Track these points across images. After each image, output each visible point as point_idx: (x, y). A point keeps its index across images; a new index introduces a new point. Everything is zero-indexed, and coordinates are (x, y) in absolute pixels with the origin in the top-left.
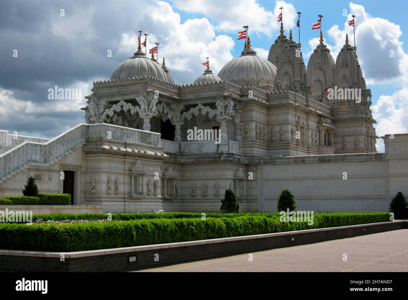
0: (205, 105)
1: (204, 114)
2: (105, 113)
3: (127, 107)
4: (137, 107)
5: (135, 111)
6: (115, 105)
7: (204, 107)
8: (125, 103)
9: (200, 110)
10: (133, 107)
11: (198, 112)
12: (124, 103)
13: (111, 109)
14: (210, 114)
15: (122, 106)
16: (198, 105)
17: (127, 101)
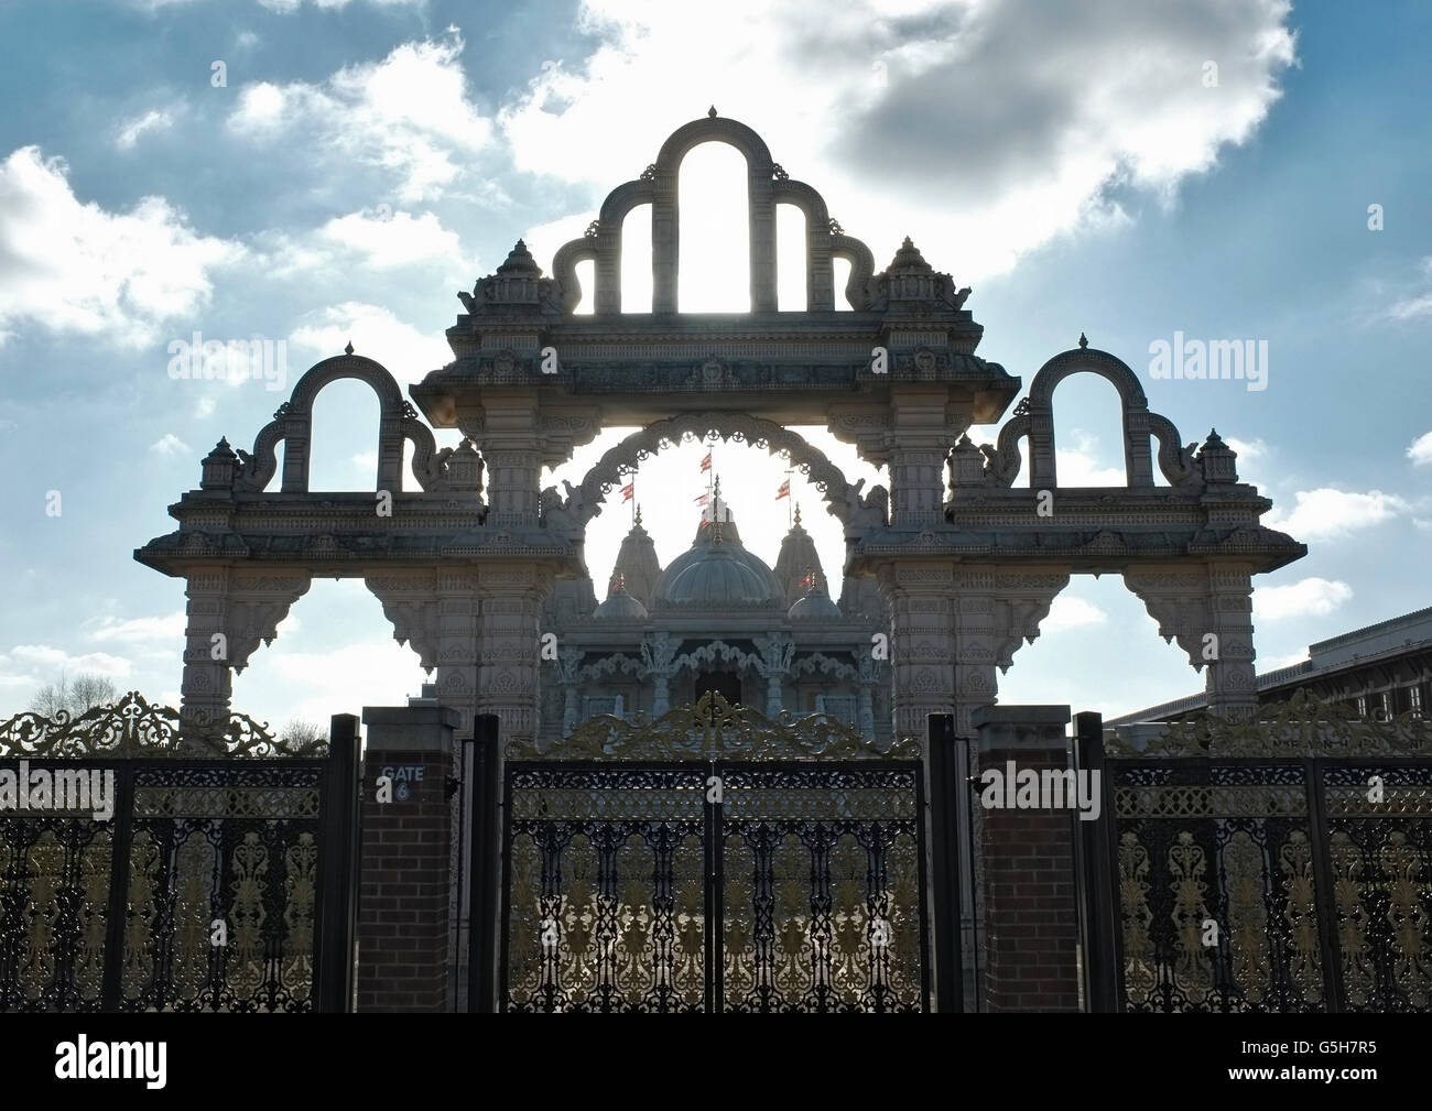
0: (828, 655)
1: (826, 671)
2: (677, 662)
3: (728, 653)
4: (753, 656)
5: (749, 662)
6: (701, 649)
7: (826, 658)
8: (727, 647)
9: (818, 664)
10: (743, 655)
11: (814, 668)
12: (723, 646)
13: (693, 655)
14: (838, 672)
15: (718, 652)
16: (815, 655)
17: (731, 643)
